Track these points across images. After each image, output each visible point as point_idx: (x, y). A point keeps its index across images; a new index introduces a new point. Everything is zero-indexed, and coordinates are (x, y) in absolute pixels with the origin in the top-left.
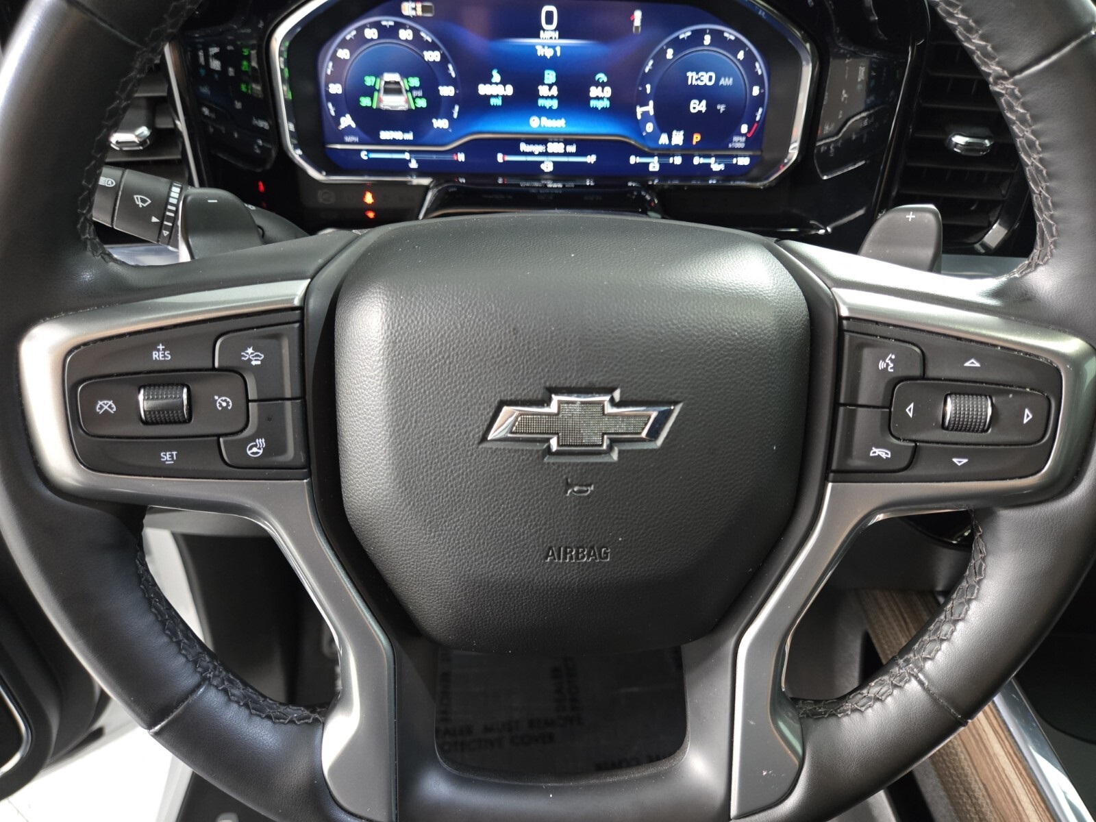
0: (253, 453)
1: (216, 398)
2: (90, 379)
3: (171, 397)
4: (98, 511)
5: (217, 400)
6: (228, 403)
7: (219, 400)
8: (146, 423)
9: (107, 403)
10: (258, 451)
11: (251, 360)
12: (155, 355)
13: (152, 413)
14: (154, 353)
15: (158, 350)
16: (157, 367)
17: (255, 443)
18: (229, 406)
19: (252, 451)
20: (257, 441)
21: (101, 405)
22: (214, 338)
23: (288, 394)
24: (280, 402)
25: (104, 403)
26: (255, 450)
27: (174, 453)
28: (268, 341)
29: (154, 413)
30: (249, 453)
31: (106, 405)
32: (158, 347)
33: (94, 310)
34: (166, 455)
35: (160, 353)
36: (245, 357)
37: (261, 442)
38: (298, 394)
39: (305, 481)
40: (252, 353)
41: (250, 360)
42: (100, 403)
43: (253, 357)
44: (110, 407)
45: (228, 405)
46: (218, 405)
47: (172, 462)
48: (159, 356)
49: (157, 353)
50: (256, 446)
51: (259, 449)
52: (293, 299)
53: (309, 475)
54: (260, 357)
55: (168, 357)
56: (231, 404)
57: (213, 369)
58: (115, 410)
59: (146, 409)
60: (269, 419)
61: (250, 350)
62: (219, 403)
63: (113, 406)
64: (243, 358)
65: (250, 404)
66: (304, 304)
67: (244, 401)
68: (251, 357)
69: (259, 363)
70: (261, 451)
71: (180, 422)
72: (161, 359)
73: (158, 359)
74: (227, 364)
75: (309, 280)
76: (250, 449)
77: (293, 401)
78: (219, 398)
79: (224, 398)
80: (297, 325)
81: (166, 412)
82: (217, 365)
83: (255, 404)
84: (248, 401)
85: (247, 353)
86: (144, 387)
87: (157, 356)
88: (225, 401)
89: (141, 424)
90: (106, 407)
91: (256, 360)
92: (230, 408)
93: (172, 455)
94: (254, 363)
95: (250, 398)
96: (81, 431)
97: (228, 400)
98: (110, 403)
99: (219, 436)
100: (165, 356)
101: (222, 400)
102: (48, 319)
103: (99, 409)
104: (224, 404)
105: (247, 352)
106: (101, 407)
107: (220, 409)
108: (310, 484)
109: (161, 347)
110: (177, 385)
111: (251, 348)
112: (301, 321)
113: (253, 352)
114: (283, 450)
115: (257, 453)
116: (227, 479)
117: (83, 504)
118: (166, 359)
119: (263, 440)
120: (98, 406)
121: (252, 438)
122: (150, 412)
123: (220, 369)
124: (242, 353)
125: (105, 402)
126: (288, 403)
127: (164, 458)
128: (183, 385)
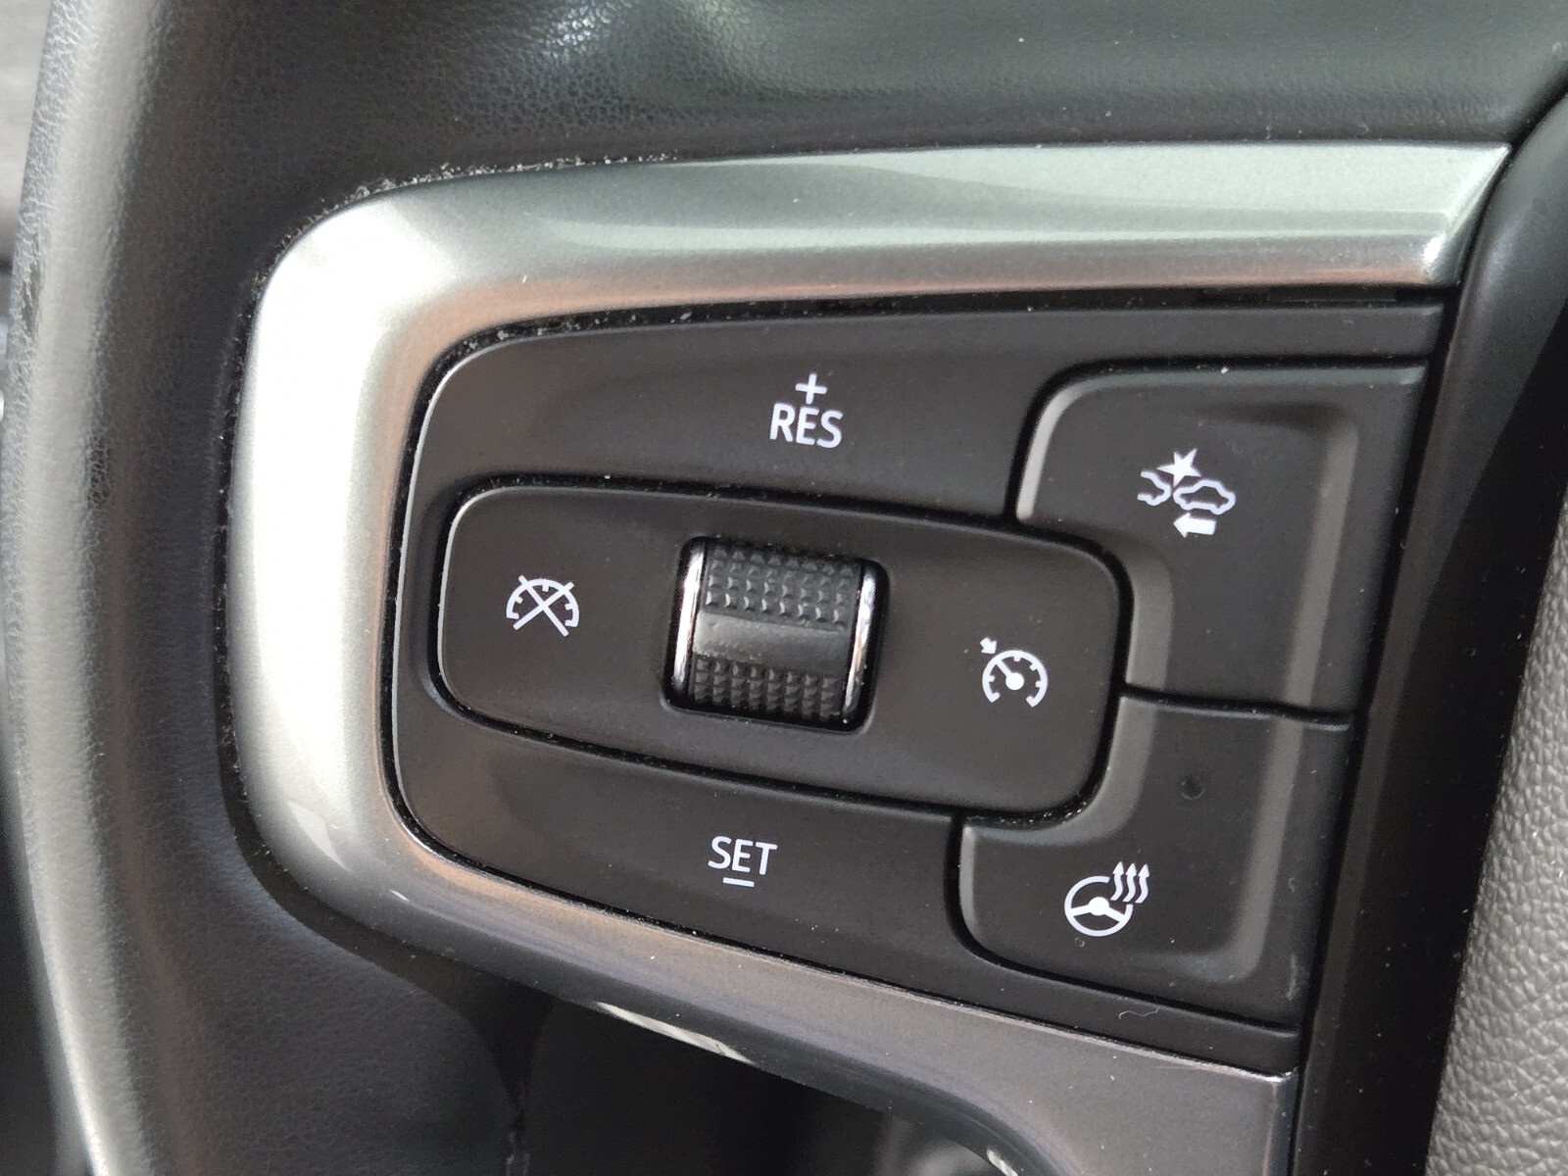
0: (1087, 920)
1: (988, 646)
2: (507, 478)
3: (808, 616)
4: (412, 990)
5: (990, 657)
6: (1031, 677)
7: (998, 661)
8: (681, 699)
9: (552, 591)
10: (1114, 914)
11: (1179, 511)
12: (782, 420)
13: (718, 668)
14: (778, 407)
15: (798, 400)
16: (776, 473)
17: (1105, 879)
18: (1035, 691)
19: (1082, 910)
20: (1119, 870)
21: (525, 595)
22: (1037, 382)
23: (1299, 689)
24: (1256, 715)
25: (538, 589)
26: (1098, 906)
27: (766, 848)
28: (1272, 432)
29: (728, 668)
30: (1071, 913)
31: (545, 596)
32: (800, 387)
33: (572, 169)
34: (730, 849)
35: (804, 411)
36: (1157, 492)
37: (1134, 879)
38: (1339, 694)
39: (1275, 1080)
40: (1188, 481)
41: (1172, 510)
42: (526, 585)
43: (1188, 497)
44: (559, 607)
45: (1030, 688)
46: (987, 678)
47: (751, 884)
48: (794, 427)
49: (790, 410)
50: (1106, 890)
51: (1119, 906)
52: (1418, 243)
53: (1296, 1058)
54: (1221, 501)
55: (829, 436)
56: (1042, 684)
57: (1007, 518)
58: (574, 622)
59: (697, 649)
60: (1192, 787)
61: (1182, 466)
62: (996, 671)
63: (572, 605)
64: (1145, 498)
65: (1124, 701)
66: (1463, 275)
67: (1102, 684)
68: (1178, 500)
69: (1207, 527)
70: (1123, 919)
71: (814, 722)
72: (801, 439)
73: (789, 437)
74: (1071, 511)
75: (1502, 152)
76: (1081, 899)
77: (1313, 726)
78: (999, 650)
79: (1018, 655)
80: (1411, 376)
81: (772, 675)
82: (1025, 507)
83: (1151, 707)
84: (1118, 686)
85: (1168, 478)
86: (707, 544)
87: (786, 424)
88: (1022, 667)
89: (664, 703)
90: (544, 606)
91: (1198, 513)
92: (1033, 701)
93: (756, 853)
94: (1186, 525)
95: (1129, 678)
96: (434, 692)
97: (1036, 665)
98: (564, 590)
99: (962, 814)
100: (819, 432)
101: (1009, 661)
102: (388, 184)
103: (517, 608)
104: (1015, 681)
105: (1167, 469)
106: (527, 603)
107: (993, 697)
108: (1293, 1095)
109: (811, 388)
110: (839, 560)
111: (1191, 455)
112: (1433, 359)
113: (1194, 473)
114: (1214, 932)
115: (1105, 922)
116: (950, 999)
117: (363, 953)
118: (822, 443)
119: (1145, 873)
120: (515, 597)
121: (1100, 856)
122: (711, 663)
123: (1033, 529)
124: (1146, 474)
125: (546, 584)
126: (1289, 731)
127: (720, 859)
128: (863, 566)
